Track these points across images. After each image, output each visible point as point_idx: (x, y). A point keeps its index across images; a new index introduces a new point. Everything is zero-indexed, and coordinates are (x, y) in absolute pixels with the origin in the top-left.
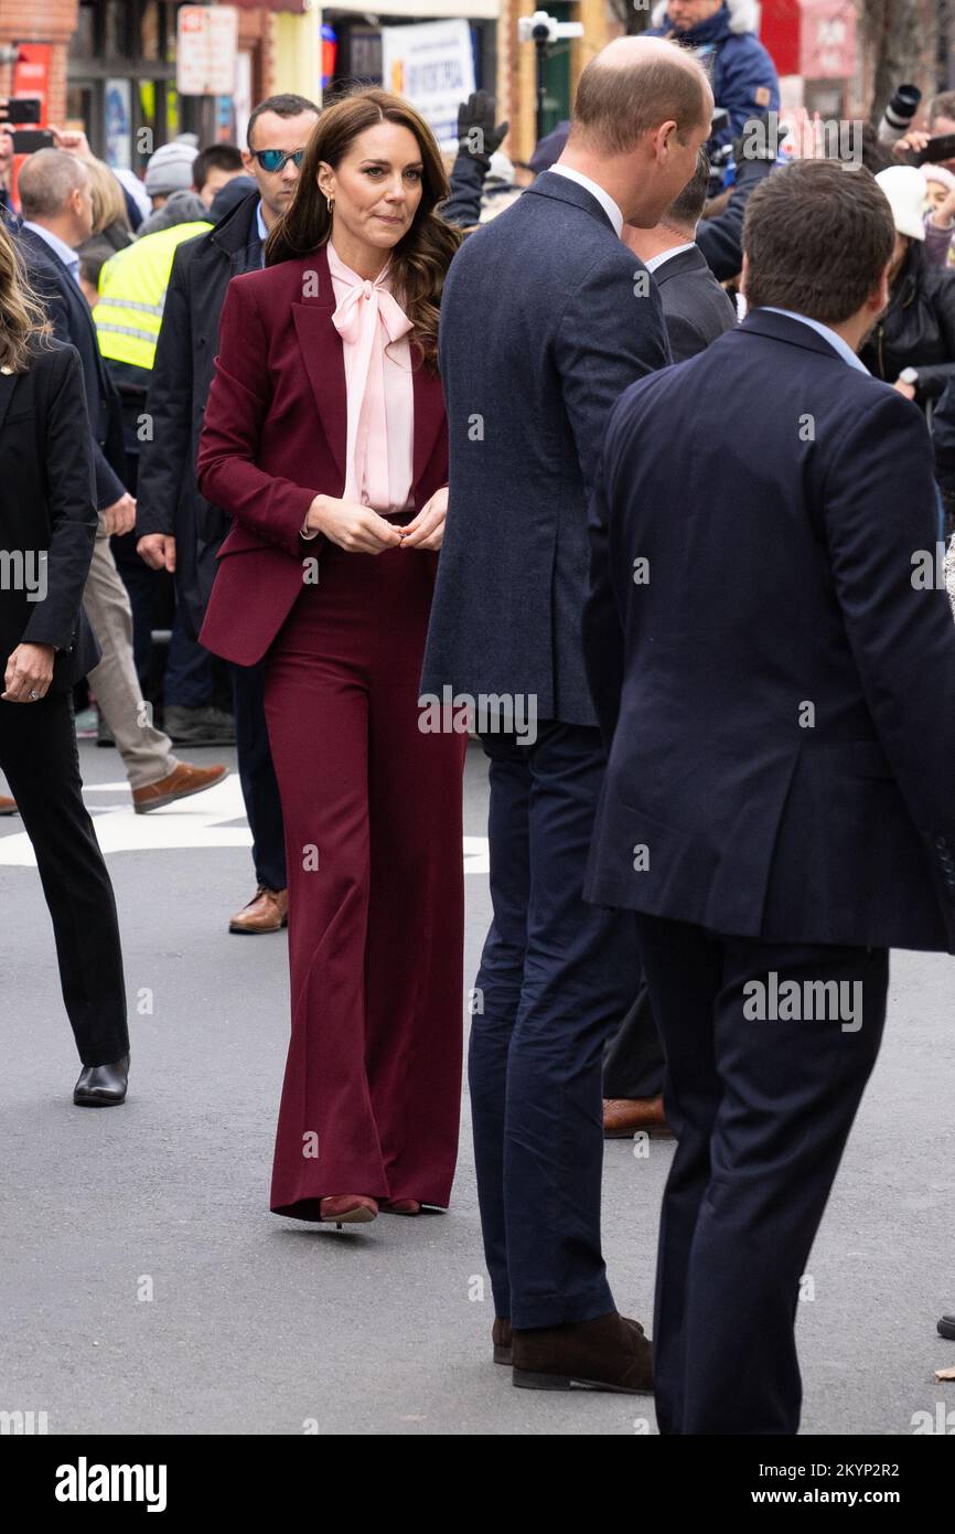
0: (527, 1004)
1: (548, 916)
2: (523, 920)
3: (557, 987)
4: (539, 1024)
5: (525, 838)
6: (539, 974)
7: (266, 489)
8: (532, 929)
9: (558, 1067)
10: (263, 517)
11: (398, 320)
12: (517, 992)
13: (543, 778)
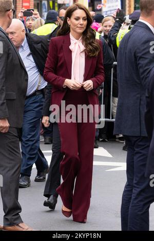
0: (133, 198)
1: (138, 179)
2: (133, 179)
3: (139, 194)
4: (135, 202)
5: (133, 162)
6: (135, 191)
7: (56, 78)
8: (134, 182)
9: (140, 211)
10: (56, 84)
11: (83, 48)
12: (131, 195)
13: (136, 149)
